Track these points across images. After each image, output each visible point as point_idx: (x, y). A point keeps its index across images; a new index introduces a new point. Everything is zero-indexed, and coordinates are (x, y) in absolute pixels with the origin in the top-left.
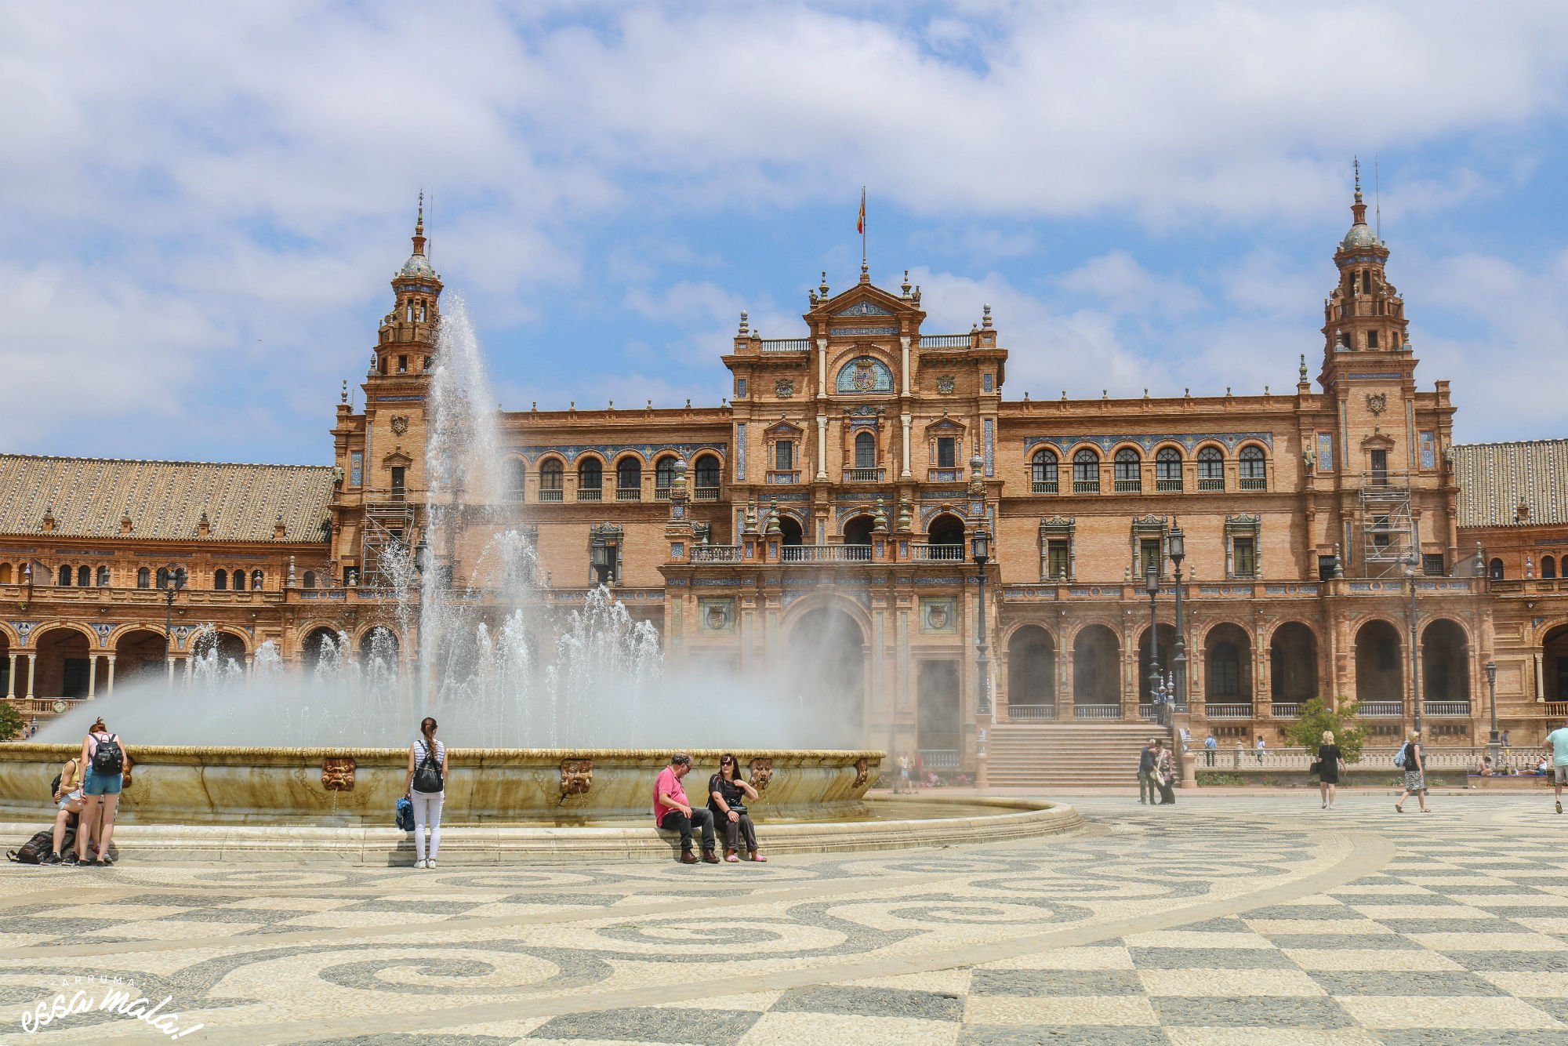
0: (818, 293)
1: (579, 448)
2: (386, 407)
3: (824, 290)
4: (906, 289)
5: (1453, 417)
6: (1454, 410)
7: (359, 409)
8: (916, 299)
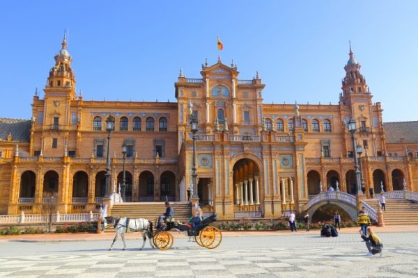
0: (204, 65)
1: (120, 113)
2: (52, 97)
3: (206, 64)
4: (232, 65)
5: (382, 112)
6: (382, 110)
7: (41, 98)
8: (236, 68)
